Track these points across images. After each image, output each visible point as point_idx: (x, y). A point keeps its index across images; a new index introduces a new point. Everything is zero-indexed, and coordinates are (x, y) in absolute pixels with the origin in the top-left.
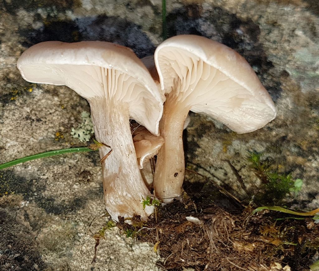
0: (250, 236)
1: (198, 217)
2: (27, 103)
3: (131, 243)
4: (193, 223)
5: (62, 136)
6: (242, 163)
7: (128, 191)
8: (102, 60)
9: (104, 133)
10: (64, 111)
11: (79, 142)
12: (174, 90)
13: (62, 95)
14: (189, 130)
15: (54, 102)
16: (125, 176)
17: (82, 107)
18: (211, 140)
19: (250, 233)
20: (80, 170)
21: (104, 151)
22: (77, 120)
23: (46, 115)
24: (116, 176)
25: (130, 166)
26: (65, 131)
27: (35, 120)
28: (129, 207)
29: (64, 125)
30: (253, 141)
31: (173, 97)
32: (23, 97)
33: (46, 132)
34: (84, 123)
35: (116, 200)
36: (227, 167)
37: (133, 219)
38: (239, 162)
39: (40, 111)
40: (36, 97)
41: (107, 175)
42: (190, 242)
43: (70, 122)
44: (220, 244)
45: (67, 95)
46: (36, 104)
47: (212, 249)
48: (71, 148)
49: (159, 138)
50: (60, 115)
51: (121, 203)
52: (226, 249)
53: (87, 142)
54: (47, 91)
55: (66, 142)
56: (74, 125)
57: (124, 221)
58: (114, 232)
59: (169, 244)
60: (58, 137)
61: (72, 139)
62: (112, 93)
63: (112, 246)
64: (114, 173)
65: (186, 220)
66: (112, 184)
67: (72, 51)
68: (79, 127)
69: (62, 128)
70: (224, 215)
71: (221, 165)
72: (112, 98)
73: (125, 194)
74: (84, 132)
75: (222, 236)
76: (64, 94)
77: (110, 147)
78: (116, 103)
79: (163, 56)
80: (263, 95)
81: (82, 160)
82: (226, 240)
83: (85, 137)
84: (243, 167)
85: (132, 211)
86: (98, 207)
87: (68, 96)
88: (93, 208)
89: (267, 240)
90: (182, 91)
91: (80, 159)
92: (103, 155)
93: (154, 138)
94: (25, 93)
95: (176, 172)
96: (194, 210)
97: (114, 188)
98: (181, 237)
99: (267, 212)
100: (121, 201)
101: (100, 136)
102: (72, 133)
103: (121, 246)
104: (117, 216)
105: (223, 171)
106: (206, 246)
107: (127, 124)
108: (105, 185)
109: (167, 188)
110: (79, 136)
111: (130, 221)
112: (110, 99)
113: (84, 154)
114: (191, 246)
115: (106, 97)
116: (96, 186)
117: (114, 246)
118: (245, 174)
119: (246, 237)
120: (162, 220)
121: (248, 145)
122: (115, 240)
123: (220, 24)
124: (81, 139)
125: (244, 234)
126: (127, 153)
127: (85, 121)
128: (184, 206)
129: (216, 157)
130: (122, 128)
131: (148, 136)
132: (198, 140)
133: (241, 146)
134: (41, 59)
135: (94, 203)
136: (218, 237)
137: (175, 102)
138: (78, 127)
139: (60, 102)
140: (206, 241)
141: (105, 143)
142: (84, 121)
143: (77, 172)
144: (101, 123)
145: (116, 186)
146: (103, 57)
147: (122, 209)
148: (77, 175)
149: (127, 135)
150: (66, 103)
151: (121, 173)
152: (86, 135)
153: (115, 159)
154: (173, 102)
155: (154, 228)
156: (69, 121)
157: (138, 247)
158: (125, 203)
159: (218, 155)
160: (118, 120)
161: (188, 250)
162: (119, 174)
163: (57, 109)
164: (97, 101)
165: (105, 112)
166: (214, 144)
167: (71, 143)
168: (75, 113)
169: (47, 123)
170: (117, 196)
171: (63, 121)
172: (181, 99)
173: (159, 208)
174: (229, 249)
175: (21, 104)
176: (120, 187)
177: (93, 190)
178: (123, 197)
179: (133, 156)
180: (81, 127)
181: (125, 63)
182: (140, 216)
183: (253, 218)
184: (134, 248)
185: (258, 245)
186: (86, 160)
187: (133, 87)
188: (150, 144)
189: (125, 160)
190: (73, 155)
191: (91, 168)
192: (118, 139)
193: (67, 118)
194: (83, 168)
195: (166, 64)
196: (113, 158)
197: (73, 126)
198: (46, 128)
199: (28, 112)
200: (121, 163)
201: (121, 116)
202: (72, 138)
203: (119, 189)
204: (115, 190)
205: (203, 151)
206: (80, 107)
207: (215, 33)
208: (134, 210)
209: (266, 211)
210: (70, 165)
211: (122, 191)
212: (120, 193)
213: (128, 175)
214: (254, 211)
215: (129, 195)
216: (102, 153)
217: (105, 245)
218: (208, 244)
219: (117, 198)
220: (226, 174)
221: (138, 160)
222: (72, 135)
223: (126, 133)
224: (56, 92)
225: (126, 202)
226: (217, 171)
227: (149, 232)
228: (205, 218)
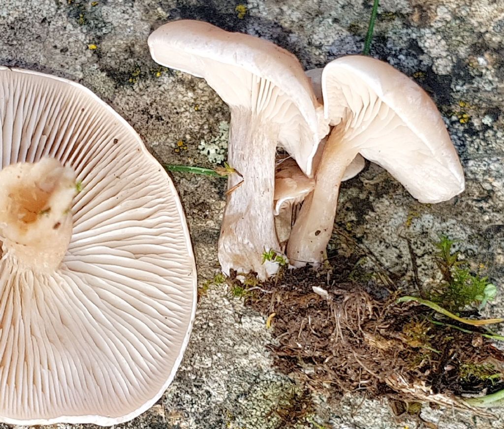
0: (387, 330)
1: (327, 290)
2: (149, 91)
3: (241, 313)
4: (320, 297)
5: (185, 148)
6: (428, 247)
7: (251, 238)
8: (254, 64)
9: (239, 156)
10: (197, 115)
11: (207, 161)
12: (343, 123)
13: (200, 92)
14: (366, 184)
15: (185, 99)
16: (253, 219)
17: (223, 114)
18: (394, 205)
19: (388, 326)
20: (198, 201)
21: (234, 180)
22: (211, 130)
23: (171, 113)
24: (240, 216)
25: (261, 208)
26: (191, 142)
27: (154, 116)
28: (247, 260)
29: (191, 134)
30: (454, 221)
31: (342, 131)
32: (145, 81)
33: (165, 137)
34: (220, 138)
35: (233, 247)
36: (404, 247)
37: (246, 276)
38: (424, 245)
39: (163, 106)
40: (164, 85)
41: (229, 212)
42: (313, 321)
43: (201, 131)
44: (348, 332)
45: (207, 93)
46: (161, 95)
47: (337, 336)
48: (193, 166)
49: (311, 180)
50: (190, 119)
51: (238, 252)
52: (354, 340)
53: (218, 164)
54: (181, 81)
55: (188, 157)
56: (205, 137)
57: (235, 276)
58: (223, 293)
59: (287, 320)
60: (179, 147)
61: (197, 155)
62: (261, 107)
63: (214, 309)
64: (239, 211)
65: (312, 291)
66: (232, 226)
67: (220, 43)
68: (212, 141)
69: (188, 137)
70: (360, 295)
71: (396, 242)
72: (260, 114)
73: (246, 241)
74: (216, 150)
75: (352, 321)
76: (203, 90)
77: (242, 176)
78: (264, 121)
79: (334, 77)
80: (447, 156)
81: (205, 187)
82: (356, 328)
83: (216, 157)
84: (427, 253)
85: (250, 266)
86: (210, 255)
87: (208, 95)
88: (203, 255)
89: (404, 339)
90: (352, 126)
91: (202, 185)
92: (231, 185)
93: (304, 179)
94: (150, 77)
95: (319, 229)
96: (326, 282)
97: (234, 232)
98: (303, 312)
99: (415, 305)
100: (239, 250)
101: (234, 160)
102: (200, 147)
103: (227, 314)
104: (229, 268)
105: (398, 251)
106: (330, 331)
107: (271, 153)
108: (224, 226)
109: (302, 248)
110: (209, 153)
111: (244, 277)
112: (258, 113)
113: (209, 180)
114: (313, 327)
115: (253, 110)
116: (214, 227)
117: (218, 312)
118: (427, 263)
119: (382, 331)
120: (283, 284)
121: (444, 225)
122: (221, 304)
123: (455, 43)
124: (211, 158)
125: (380, 326)
126: (262, 189)
127: (223, 135)
128: (315, 273)
129: (393, 230)
130: (263, 156)
131: (297, 175)
132: (374, 200)
133: (433, 224)
134: (180, 43)
135: (206, 249)
136: (346, 322)
137: (341, 139)
138: (210, 140)
139: (195, 100)
140: (332, 325)
141: (237, 169)
142: (221, 134)
143: (194, 201)
144: (239, 142)
145: (237, 229)
146: (255, 60)
147: (237, 260)
148: (192, 205)
149: (268, 167)
150: (203, 103)
151: (247, 214)
152: (219, 154)
153: (245, 194)
154: (338, 137)
155: (270, 292)
156: (200, 129)
157: (249, 320)
158: (244, 254)
159: (397, 228)
160: (260, 144)
161: (308, 332)
162: (245, 214)
163: (188, 109)
164: (240, 112)
165: (247, 129)
166: (395, 211)
167: (195, 160)
168: (212, 120)
169: (169, 125)
170: (236, 243)
171: (192, 127)
172: (348, 136)
173: (284, 268)
174: (358, 342)
175: (141, 90)
176: (242, 232)
177: (208, 232)
178: (244, 245)
179: (270, 196)
180: (214, 142)
181: (281, 75)
182: (257, 274)
183: (396, 308)
184: (243, 320)
185: (394, 344)
186: (210, 188)
187: (288, 106)
188: (295, 186)
189: (256, 197)
190: (194, 178)
191: (214, 201)
192: (254, 168)
193: (199, 125)
194: (203, 198)
195: (337, 88)
196: (243, 191)
197: (203, 138)
198: (166, 132)
199: (147, 104)
200: (251, 200)
201: (266, 139)
202: (199, 153)
203: (241, 233)
204: (235, 234)
205: (377, 218)
206: (220, 113)
207: (444, 54)
208: (252, 265)
209: (415, 303)
210: (186, 189)
211: (244, 237)
212: (240, 239)
213: (255, 219)
214: (400, 300)
215: (251, 245)
216: (231, 181)
217: (205, 306)
218: (334, 329)
219: (234, 244)
220: (399, 257)
221: (275, 202)
222: (200, 150)
223: (267, 163)
224: (192, 85)
225: (245, 252)
226: (389, 249)
227: (262, 294)
228: (336, 292)
